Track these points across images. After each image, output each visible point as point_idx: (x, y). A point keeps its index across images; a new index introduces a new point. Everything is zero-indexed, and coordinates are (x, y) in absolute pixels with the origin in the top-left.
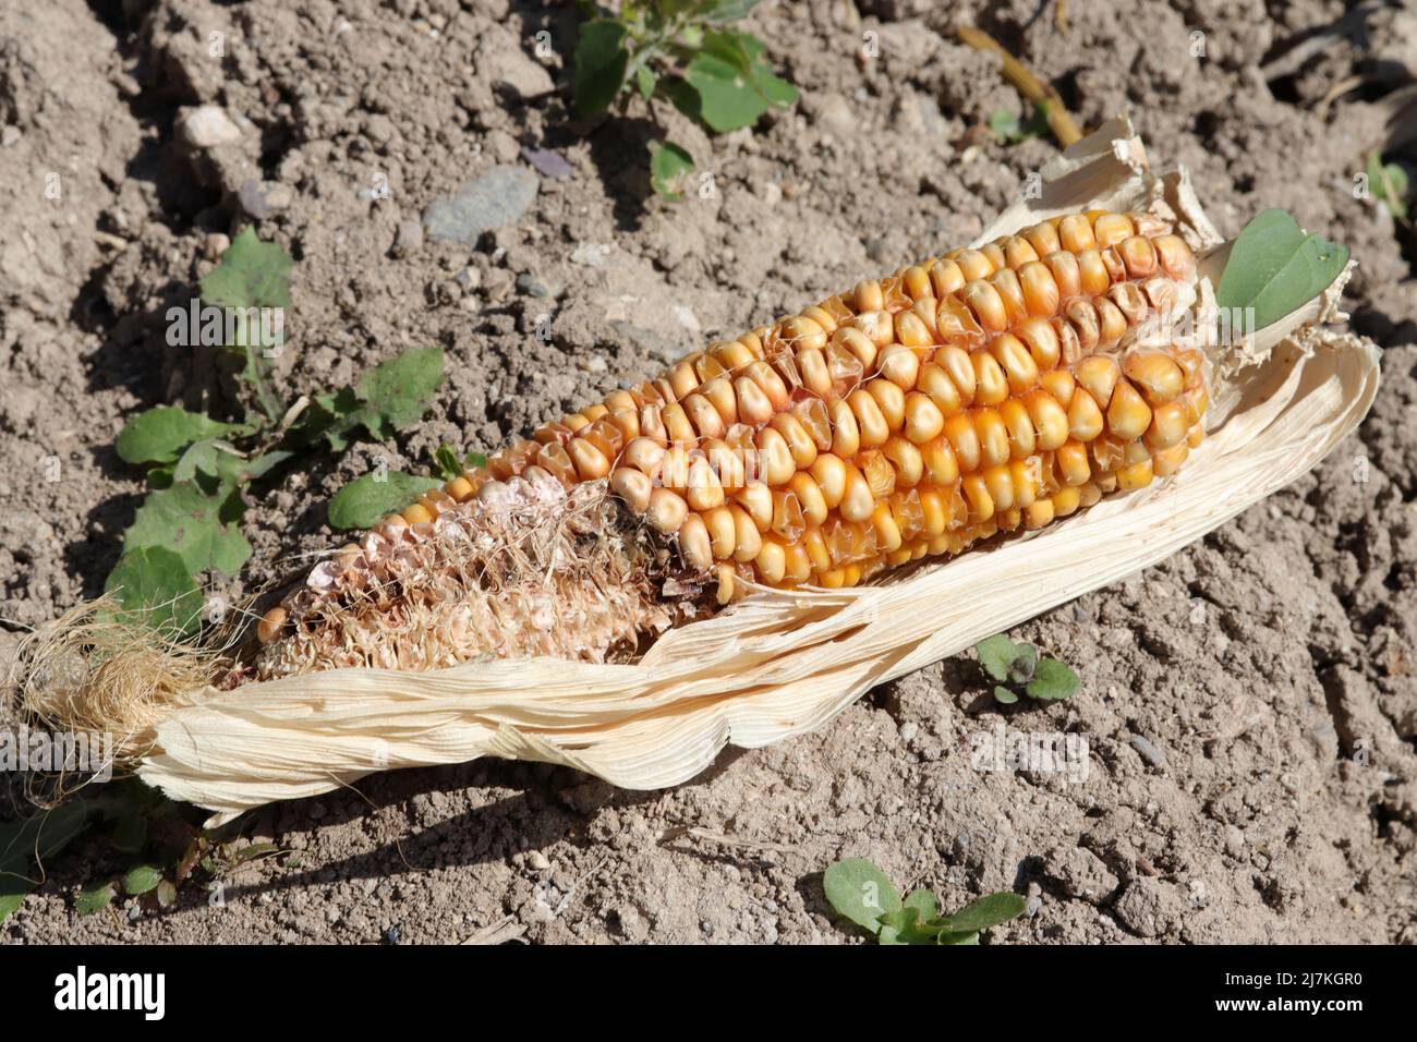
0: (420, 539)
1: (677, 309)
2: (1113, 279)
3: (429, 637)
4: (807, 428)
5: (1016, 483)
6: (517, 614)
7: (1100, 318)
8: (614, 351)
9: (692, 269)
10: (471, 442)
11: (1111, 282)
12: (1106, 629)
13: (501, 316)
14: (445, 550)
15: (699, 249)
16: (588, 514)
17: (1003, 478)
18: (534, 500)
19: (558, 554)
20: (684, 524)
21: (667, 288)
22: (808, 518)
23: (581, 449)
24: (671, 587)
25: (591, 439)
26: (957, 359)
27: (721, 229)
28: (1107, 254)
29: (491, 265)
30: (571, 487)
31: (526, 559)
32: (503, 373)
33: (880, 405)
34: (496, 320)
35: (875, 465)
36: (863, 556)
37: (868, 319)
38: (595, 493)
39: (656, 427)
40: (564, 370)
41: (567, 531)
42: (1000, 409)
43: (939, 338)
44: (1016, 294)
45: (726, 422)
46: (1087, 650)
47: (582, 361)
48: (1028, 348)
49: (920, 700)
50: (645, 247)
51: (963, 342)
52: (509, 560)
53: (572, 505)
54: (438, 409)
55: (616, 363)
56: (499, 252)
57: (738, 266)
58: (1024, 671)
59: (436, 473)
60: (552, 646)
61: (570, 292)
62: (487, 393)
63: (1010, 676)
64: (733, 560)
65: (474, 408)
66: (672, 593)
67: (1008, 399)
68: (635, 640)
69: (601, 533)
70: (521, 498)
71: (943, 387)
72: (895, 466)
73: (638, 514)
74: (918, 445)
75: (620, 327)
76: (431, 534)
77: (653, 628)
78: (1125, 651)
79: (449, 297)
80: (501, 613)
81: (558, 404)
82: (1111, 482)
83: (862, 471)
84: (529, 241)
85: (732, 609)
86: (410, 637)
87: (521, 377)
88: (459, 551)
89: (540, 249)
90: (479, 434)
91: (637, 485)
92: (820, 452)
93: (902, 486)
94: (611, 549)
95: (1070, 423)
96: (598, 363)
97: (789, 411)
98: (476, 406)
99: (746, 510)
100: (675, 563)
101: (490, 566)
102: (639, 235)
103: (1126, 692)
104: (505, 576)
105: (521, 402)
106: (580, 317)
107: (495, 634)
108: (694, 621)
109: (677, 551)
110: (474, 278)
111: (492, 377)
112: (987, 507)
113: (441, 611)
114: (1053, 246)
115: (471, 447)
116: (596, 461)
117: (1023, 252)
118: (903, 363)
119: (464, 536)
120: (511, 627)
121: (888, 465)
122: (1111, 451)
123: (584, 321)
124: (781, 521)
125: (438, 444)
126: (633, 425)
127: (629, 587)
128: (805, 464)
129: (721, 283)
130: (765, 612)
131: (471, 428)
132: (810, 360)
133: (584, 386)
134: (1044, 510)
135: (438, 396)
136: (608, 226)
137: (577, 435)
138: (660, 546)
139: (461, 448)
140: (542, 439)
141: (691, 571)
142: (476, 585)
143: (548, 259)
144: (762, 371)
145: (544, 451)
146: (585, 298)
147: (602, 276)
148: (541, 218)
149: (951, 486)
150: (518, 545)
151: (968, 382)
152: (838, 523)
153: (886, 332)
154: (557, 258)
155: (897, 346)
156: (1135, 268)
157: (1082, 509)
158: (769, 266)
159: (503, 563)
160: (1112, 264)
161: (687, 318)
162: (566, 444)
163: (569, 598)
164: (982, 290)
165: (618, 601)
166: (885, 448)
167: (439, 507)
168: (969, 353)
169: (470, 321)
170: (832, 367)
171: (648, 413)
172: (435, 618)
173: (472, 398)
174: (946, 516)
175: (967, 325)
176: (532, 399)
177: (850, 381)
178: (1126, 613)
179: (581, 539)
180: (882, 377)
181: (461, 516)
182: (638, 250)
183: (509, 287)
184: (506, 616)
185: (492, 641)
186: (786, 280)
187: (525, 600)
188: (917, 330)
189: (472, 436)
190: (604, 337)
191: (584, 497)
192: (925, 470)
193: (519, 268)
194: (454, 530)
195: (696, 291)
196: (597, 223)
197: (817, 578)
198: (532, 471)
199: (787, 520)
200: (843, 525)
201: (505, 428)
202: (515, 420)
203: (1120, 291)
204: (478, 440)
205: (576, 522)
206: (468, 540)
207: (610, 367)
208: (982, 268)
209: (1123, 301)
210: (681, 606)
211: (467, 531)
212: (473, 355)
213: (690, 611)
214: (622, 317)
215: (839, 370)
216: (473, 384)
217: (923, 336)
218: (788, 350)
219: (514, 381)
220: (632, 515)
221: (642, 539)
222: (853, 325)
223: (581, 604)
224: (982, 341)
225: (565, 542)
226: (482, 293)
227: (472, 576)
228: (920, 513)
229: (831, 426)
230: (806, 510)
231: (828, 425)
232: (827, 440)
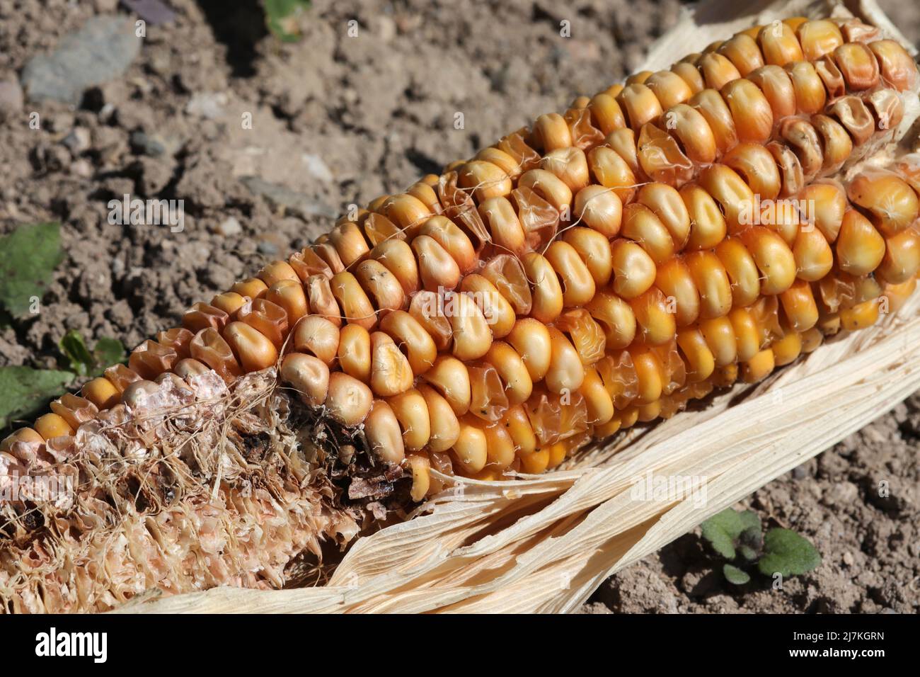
0: (60, 457)
1: (306, 158)
2: (830, 93)
3: (80, 572)
4: (503, 291)
5: (738, 333)
6: (183, 536)
7: (823, 139)
8: (246, 209)
9: (316, 113)
10: (100, 326)
11: (828, 96)
12: (826, 484)
13: (118, 181)
14: (91, 467)
15: (319, 92)
16: (255, 411)
17: (724, 330)
18: (192, 400)
19: (225, 460)
20: (370, 414)
21: (290, 137)
22: (511, 395)
23: (241, 334)
24: (357, 489)
25: (251, 320)
26: (666, 197)
27: (337, 70)
28: (821, 66)
29: (100, 123)
30: (233, 380)
31: (187, 471)
32: (126, 244)
33: (584, 257)
34: (112, 184)
35: (582, 327)
36: (572, 433)
37: (558, 158)
38: (263, 385)
39: (328, 302)
40: (194, 235)
41: (233, 433)
42: (718, 251)
43: (641, 174)
44: (725, 118)
45: (408, 290)
46: (816, 515)
47: (213, 224)
48: (745, 178)
49: (641, 589)
50: (263, 93)
51: (668, 177)
52: (166, 472)
53: (237, 403)
54: (59, 290)
55: (251, 224)
56: (108, 109)
57: (362, 108)
58: (753, 544)
59: (63, 364)
60: (225, 571)
61: (191, 148)
62: (111, 266)
63: (739, 552)
64: (428, 451)
65: (99, 286)
66: (360, 495)
67: (726, 238)
68: (319, 552)
69: (273, 433)
70: (175, 398)
71: (654, 232)
72: (605, 327)
73: (315, 407)
74: (629, 300)
75: (251, 183)
76: (72, 449)
77: (340, 536)
78: (851, 509)
79: (58, 162)
80: (163, 538)
81: (193, 275)
82: (834, 323)
83: (568, 336)
84: (137, 95)
85: (429, 506)
86: (58, 576)
87: (147, 246)
88: (108, 467)
89: (151, 104)
90: (107, 315)
91: (312, 373)
92: (520, 317)
93: (613, 348)
94: (287, 449)
95: (798, 262)
96: (231, 226)
97: (480, 272)
98: (101, 283)
99: (441, 392)
100: (362, 460)
101: (146, 482)
102: (255, 82)
103: (861, 557)
104: (163, 492)
105: (152, 276)
106: (207, 176)
107: (157, 564)
108: (385, 524)
109: (365, 446)
110: (83, 139)
111: (114, 248)
112: (707, 363)
113: (92, 541)
114: (755, 61)
115: (100, 332)
116: (262, 349)
117: (723, 71)
118: (605, 206)
119: (112, 450)
120: (176, 552)
121: (596, 326)
122: (841, 290)
123: (212, 180)
124: (481, 401)
125: (63, 331)
126: (299, 300)
127: (310, 493)
128: (504, 332)
129: (346, 128)
130: (468, 506)
131: (98, 309)
132: (498, 211)
133: (220, 254)
134: (764, 362)
135: (57, 275)
136: (221, 75)
137: (235, 317)
138: (344, 441)
139: (89, 333)
140: (193, 325)
141: (382, 467)
142: (130, 508)
143: (161, 114)
144: (442, 226)
145: (198, 341)
146: (209, 153)
147: (221, 128)
148: (148, 70)
149: (666, 345)
150: (176, 454)
151: (681, 222)
152: (544, 397)
153: (580, 171)
154: (171, 112)
155: (595, 187)
156: (855, 80)
157: (804, 356)
158: (393, 105)
159: (161, 478)
160: (828, 76)
161: (317, 167)
162: (223, 330)
163: (241, 511)
164: (686, 116)
165: (299, 511)
166: (592, 307)
167: (78, 416)
168: (678, 189)
169: (83, 187)
170: (524, 217)
171: (316, 287)
172: (84, 551)
173: (97, 276)
174: (663, 378)
175: (672, 157)
176: (164, 272)
177: (545, 233)
178: (845, 463)
179: (250, 442)
180: (583, 225)
181: (106, 426)
182: (255, 97)
183: (123, 147)
184: (168, 540)
185: (155, 572)
186: (414, 119)
187: (191, 519)
188: (616, 167)
189: (100, 318)
190: (233, 194)
191: (250, 391)
192: (638, 329)
193: (130, 124)
194: (98, 443)
195: (321, 138)
196: (210, 71)
197: (522, 463)
198: (187, 365)
199: (487, 400)
200: (549, 399)
201: (136, 306)
202: (147, 296)
203: (843, 106)
204: (108, 325)
205: (243, 422)
206: (116, 453)
207: (244, 227)
208: (679, 91)
209: (847, 118)
210: (369, 507)
211: (115, 443)
212: (91, 225)
213: (380, 514)
214: (250, 171)
215: (532, 220)
216: (95, 258)
217: (624, 174)
218: (469, 200)
219: (140, 252)
220: (307, 407)
221: (321, 435)
222: (542, 166)
223: (254, 520)
224: (690, 175)
225: (232, 446)
226: (94, 156)
227: (125, 496)
228: (634, 378)
229: (531, 286)
230: (509, 386)
231: (527, 286)
232: (527, 303)
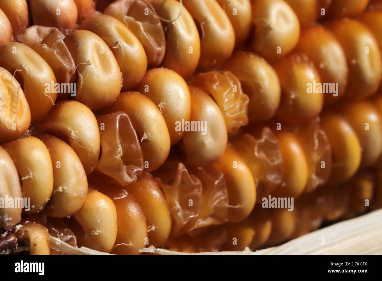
35: (223, 83)
152: (181, 166)
199: (120, 152)
228: (278, 157)
229: (164, 24)
230: (145, 137)
231: (159, 24)
232: (160, 45)
